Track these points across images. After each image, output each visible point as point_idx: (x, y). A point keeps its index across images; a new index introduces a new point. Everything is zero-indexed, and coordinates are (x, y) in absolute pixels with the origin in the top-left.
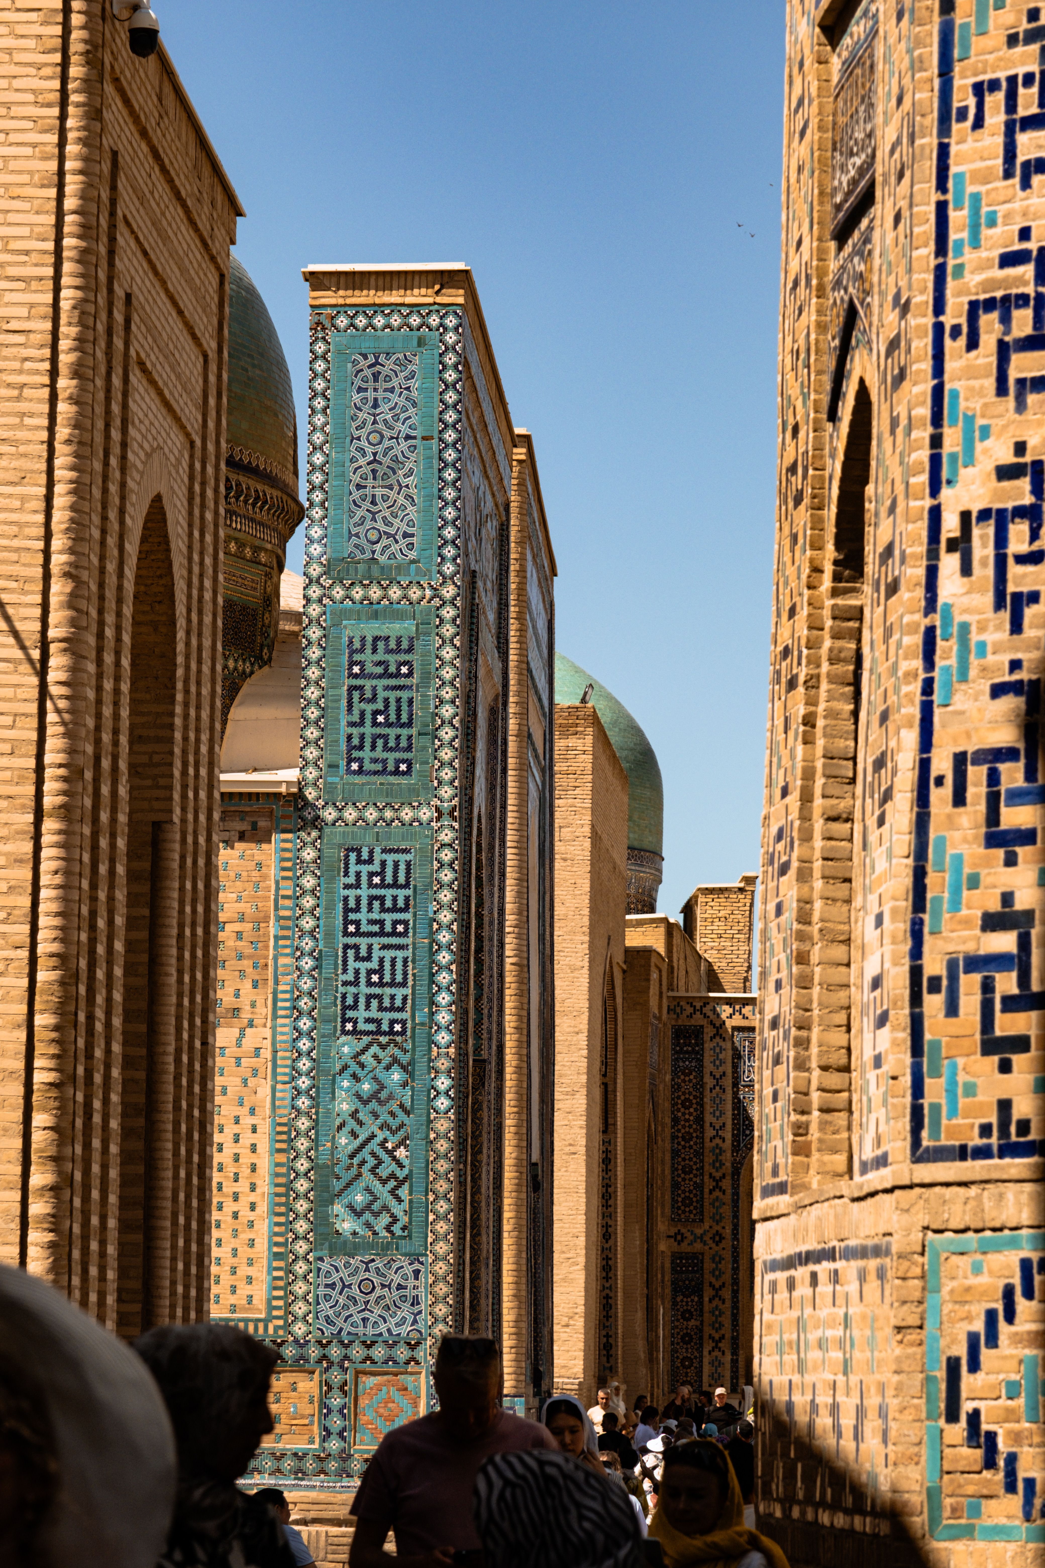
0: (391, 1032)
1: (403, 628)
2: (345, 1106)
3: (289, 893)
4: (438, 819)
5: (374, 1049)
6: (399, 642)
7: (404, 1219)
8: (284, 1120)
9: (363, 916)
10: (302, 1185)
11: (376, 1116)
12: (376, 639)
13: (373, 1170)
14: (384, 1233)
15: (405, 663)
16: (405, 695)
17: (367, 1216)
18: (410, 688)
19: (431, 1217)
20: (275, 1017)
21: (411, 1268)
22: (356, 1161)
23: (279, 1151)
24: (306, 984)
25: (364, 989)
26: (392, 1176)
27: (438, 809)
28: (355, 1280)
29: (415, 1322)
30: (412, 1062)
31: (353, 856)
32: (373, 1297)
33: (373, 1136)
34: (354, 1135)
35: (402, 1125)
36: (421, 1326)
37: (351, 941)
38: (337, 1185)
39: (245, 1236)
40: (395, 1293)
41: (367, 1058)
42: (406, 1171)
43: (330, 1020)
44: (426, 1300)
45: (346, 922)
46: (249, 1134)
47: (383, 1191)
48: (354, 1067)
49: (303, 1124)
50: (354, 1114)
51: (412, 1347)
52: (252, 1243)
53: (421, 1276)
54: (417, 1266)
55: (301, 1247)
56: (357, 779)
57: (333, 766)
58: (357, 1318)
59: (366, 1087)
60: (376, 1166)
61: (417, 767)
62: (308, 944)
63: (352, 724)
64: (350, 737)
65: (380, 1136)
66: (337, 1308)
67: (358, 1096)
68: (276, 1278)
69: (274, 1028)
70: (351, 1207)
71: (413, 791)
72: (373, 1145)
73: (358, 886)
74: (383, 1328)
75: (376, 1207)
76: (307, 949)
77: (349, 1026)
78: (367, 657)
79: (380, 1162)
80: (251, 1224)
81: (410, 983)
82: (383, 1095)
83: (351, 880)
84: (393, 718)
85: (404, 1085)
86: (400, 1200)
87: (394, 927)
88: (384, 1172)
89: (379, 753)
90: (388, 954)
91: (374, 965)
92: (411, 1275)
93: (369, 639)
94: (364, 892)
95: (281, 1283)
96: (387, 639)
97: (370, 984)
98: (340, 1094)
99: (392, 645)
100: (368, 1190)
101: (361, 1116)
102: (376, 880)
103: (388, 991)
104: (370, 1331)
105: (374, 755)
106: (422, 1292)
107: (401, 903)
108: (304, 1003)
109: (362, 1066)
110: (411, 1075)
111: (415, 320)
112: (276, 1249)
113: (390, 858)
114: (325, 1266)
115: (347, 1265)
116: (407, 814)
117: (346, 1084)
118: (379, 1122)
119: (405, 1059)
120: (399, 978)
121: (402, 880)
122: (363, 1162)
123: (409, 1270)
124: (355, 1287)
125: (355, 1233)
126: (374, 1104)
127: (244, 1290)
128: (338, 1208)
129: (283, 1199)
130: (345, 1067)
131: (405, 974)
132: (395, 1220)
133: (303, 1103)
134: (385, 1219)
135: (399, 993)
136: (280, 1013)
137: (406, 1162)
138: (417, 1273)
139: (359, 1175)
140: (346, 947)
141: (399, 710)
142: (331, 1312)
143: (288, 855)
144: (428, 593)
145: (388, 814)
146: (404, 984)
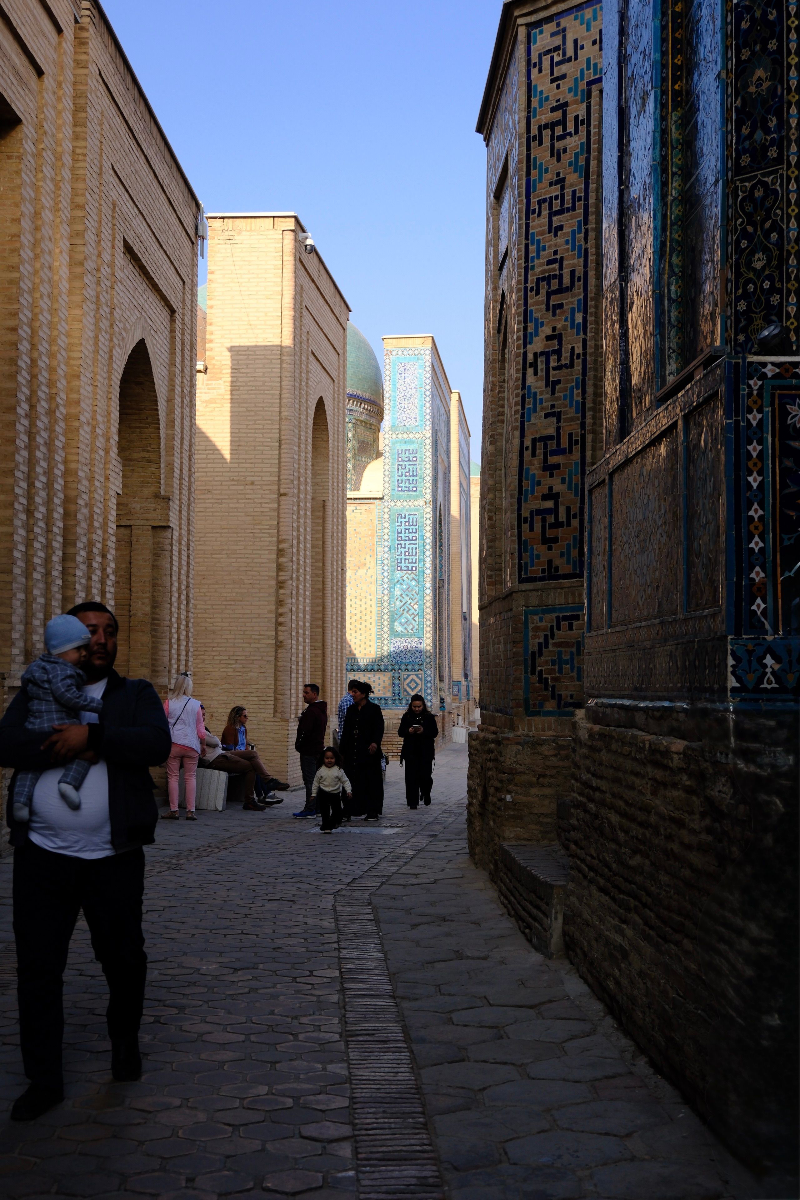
0: (412, 570)
1: (414, 447)
2: (398, 593)
3: (381, 528)
4: (426, 505)
5: (407, 575)
6: (413, 451)
7: (417, 627)
8: (380, 597)
9: (403, 535)
10: (386, 617)
11: (408, 595)
12: (406, 450)
14: (411, 631)
15: (415, 457)
16: (415, 467)
17: (406, 626)
18: (416, 464)
19: (426, 625)
20: (377, 566)
21: (419, 641)
22: (402, 609)
23: (378, 606)
24: (386, 556)
25: (404, 557)
26: (413, 614)
27: (424, 502)
28: (402, 646)
29: (421, 658)
30: (418, 579)
31: (400, 516)
32: (408, 651)
33: (407, 602)
34: (401, 601)
35: (416, 598)
37: (400, 542)
38: (397, 617)
39: (369, 632)
40: (414, 649)
41: (405, 578)
42: (417, 612)
43: (392, 566)
44: (424, 651)
45: (398, 537)
46: (369, 601)
47: (410, 618)
48: (401, 581)
49: (386, 598)
50: (401, 595)
51: (420, 666)
52: (371, 635)
53: (422, 644)
54: (421, 641)
55: (386, 636)
56: (401, 493)
57: (393, 489)
58: (403, 657)
59: (405, 587)
60: (408, 611)
61: (419, 489)
62: (386, 544)
63: (399, 476)
64: (398, 480)
65: (409, 602)
66: (397, 654)
67: (402, 589)
68: (378, 645)
69: (376, 569)
70: (400, 623)
71: (418, 496)
72: (407, 604)
73: (401, 526)
74: (411, 660)
75: (408, 623)
77: (399, 568)
78: (403, 455)
80: (370, 629)
81: (418, 555)
82: (410, 589)
83: (399, 524)
84: (411, 474)
85: (416, 586)
86: (416, 621)
87: (413, 538)
88: (410, 613)
90: (411, 546)
91: (406, 549)
92: (419, 644)
93: (404, 450)
94: (403, 527)
95: (380, 647)
96: (409, 450)
97: (405, 555)
98: (397, 589)
99: (411, 452)
100: (406, 618)
101: (403, 595)
102: (407, 524)
103: (411, 557)
104: (407, 661)
105: (406, 485)
106: (422, 649)
107: (414, 531)
108: (386, 562)
109: (403, 580)
110: (419, 583)
111: (416, 352)
112: (378, 636)
113: (411, 517)
114: (393, 641)
115: (400, 641)
116: (416, 503)
117: (399, 586)
118: (409, 597)
119: (416, 578)
120: (414, 553)
121: (415, 523)
122: (404, 610)
124: (402, 648)
125: (402, 631)
126: (407, 592)
127: (369, 649)
128: (396, 624)
129: (380, 621)
130: (398, 581)
131: (416, 552)
132: (414, 627)
133: (386, 592)
134: (411, 627)
135: (414, 558)
136: (379, 564)
137: (417, 609)
139: (403, 613)
140: (398, 544)
141: (413, 471)
142: (395, 655)
143: (380, 516)
144: (422, 435)
145: (410, 503)
146: (416, 555)
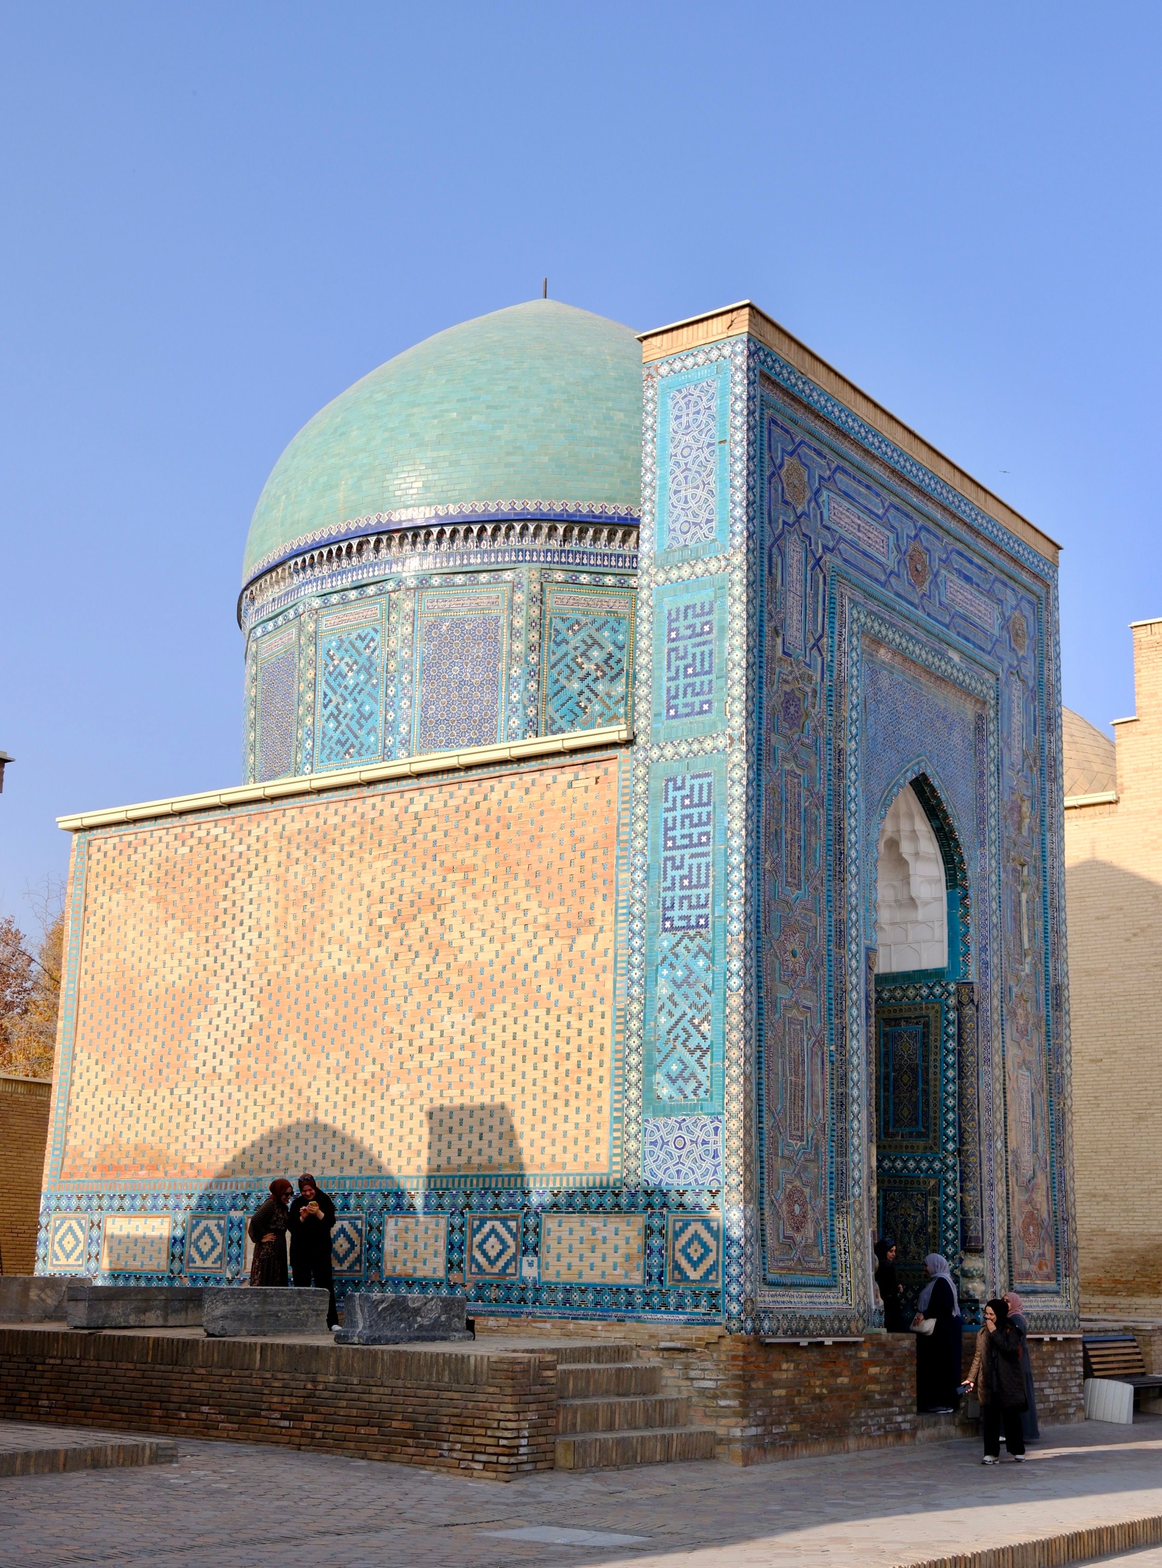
0: (698, 926)
1: (705, 596)
2: (664, 991)
3: (627, 821)
4: (731, 745)
5: (686, 941)
6: (702, 607)
7: (707, 1084)
8: (622, 1006)
9: (678, 833)
10: (634, 1059)
11: (686, 997)
12: (687, 608)
13: (684, 1044)
14: (692, 1096)
15: (706, 623)
16: (706, 648)
17: (680, 1082)
18: (710, 642)
19: (727, 1080)
20: (616, 922)
21: (712, 1126)
22: (672, 1036)
23: (618, 1032)
24: (638, 893)
25: (678, 893)
26: (699, 1047)
27: (731, 738)
28: (670, 1138)
29: (715, 1172)
30: (713, 950)
31: (671, 784)
32: (684, 1152)
33: (684, 1014)
34: (671, 1014)
35: (706, 1004)
36: (719, 1176)
37: (669, 854)
38: (658, 1058)
39: (595, 1104)
40: (701, 1147)
41: (680, 949)
42: (708, 1042)
43: (652, 921)
44: (723, 1153)
45: (667, 839)
46: (599, 1019)
47: (691, 1060)
48: (671, 958)
49: (635, 1008)
50: (671, 998)
51: (714, 1194)
52: (600, 1110)
53: (720, 1132)
54: (716, 1124)
55: (633, 1111)
56: (675, 722)
57: (657, 715)
58: (673, 1171)
59: (680, 973)
60: (686, 1040)
61: (715, 705)
62: (639, 860)
63: (670, 679)
64: (669, 690)
65: (690, 1013)
66: (659, 1163)
67: (674, 982)
68: (616, 1138)
69: (616, 931)
70: (668, 1076)
71: (713, 725)
72: (684, 1023)
73: (674, 809)
74: (691, 1178)
75: (686, 1074)
76: (639, 864)
77: (668, 924)
78: (681, 623)
79: (689, 1036)
80: (600, 1094)
81: (711, 883)
82: (692, 979)
83: (669, 804)
84: (698, 669)
85: (707, 969)
86: (704, 1068)
87: (700, 839)
88: (692, 1044)
89: (689, 699)
90: (695, 861)
91: (685, 871)
92: (712, 1132)
93: (682, 609)
94: (679, 813)
95: (618, 1143)
96: (694, 606)
97: (682, 888)
98: (661, 981)
99: (698, 611)
100: (681, 1061)
101: (676, 998)
102: (687, 802)
103: (694, 892)
104: (682, 1182)
105: (685, 701)
106: (720, 1146)
107: (704, 818)
108: (637, 909)
109: (677, 956)
110: (712, 960)
111: (714, 354)
112: (616, 1114)
113: (696, 782)
114: (650, 1127)
115: (666, 1125)
116: (708, 745)
117: (665, 972)
118: (689, 1002)
119: (707, 947)
120: (703, 881)
121: (705, 800)
122: (677, 1037)
123: (710, 1127)
124: (671, 1143)
125: (671, 1098)
126: (685, 988)
127: (594, 1151)
128: (659, 1077)
129: (621, 1072)
130: (665, 959)
131: (707, 876)
132: (700, 1085)
133: (636, 990)
134: (693, 1084)
135: (702, 892)
136: (621, 918)
137: (708, 1035)
138: (716, 1129)
139: (674, 1048)
140: (666, 859)
141: (702, 661)
142: (654, 1166)
143: (626, 791)
144: (723, 563)
145: (696, 747)
146: (706, 885)
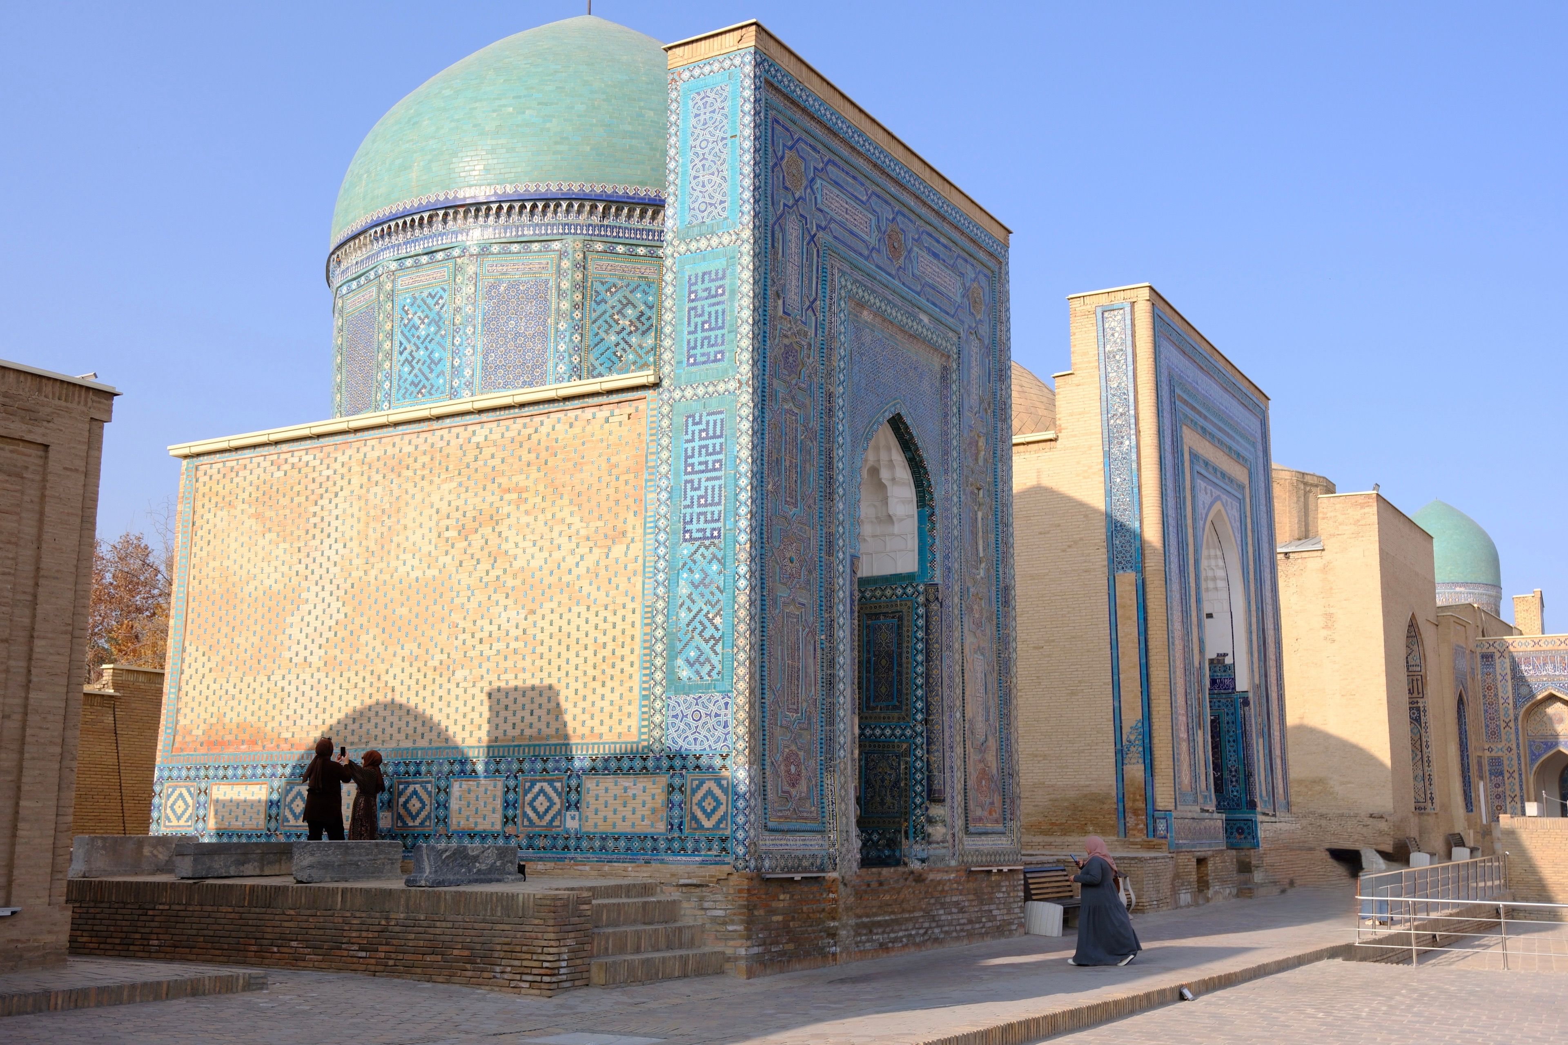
0: (712, 537)
1: (719, 264)
2: (684, 591)
3: (654, 450)
4: (739, 388)
5: (702, 549)
6: (717, 273)
7: (719, 667)
8: (649, 603)
9: (696, 460)
10: (659, 647)
11: (702, 595)
12: (704, 274)
13: (700, 634)
14: (706, 677)
15: (720, 287)
16: (719, 308)
17: (697, 666)
18: (723, 302)
19: (736, 664)
20: (645, 534)
21: (723, 701)
22: (690, 628)
23: (646, 625)
24: (663, 510)
25: (696, 510)
26: (712, 637)
27: (739, 382)
28: (689, 712)
29: (726, 739)
30: (724, 557)
31: (690, 420)
32: (700, 723)
33: (701, 610)
34: (689, 610)
35: (718, 601)
36: (729, 742)
37: (689, 477)
38: (679, 646)
39: (627, 685)
40: (714, 719)
41: (698, 557)
42: (720, 633)
43: (674, 533)
44: (732, 723)
45: (687, 465)
46: (631, 615)
47: (706, 648)
48: (690, 564)
49: (660, 605)
50: (690, 596)
51: (724, 758)
52: (631, 689)
53: (729, 706)
54: (727, 700)
55: (658, 690)
56: (693, 369)
57: (680, 362)
58: (691, 739)
59: (697, 576)
60: (702, 631)
61: (727, 355)
62: (664, 483)
63: (690, 333)
64: (689, 342)
65: (705, 609)
66: (679, 732)
67: (692, 583)
68: (644, 713)
69: (644, 542)
70: (687, 661)
71: (726, 371)
72: (701, 617)
73: (693, 440)
74: (706, 745)
75: (702, 659)
76: (664, 486)
77: (687, 536)
78: (699, 287)
79: (705, 628)
80: (631, 677)
81: (723, 502)
82: (707, 581)
83: (689, 437)
84: (713, 325)
85: (720, 573)
86: (716, 654)
87: (714, 465)
88: (707, 635)
89: (706, 349)
90: (710, 484)
91: (702, 492)
92: (723, 706)
93: (700, 275)
94: (697, 444)
95: (646, 716)
96: (710, 273)
97: (699, 505)
98: (682, 583)
99: (713, 276)
100: (698, 648)
101: (694, 596)
102: (704, 434)
103: (709, 509)
104: (698, 748)
105: (702, 351)
106: (729, 718)
107: (718, 448)
108: (662, 523)
109: (695, 562)
110: (724, 565)
111: (727, 64)
112: (644, 693)
113: (711, 418)
114: (672, 703)
115: (685, 701)
116: (721, 387)
117: (685, 575)
118: (704, 600)
119: (720, 555)
120: (716, 500)
121: (718, 433)
122: (695, 629)
123: (722, 703)
124: (690, 716)
125: (690, 679)
126: (701, 588)
127: (626, 722)
128: (680, 662)
129: (648, 658)
130: (685, 564)
131: (720, 496)
132: (713, 668)
133: (661, 591)
134: (707, 667)
135: (716, 509)
136: (649, 531)
137: (720, 627)
138: (726, 704)
139: (693, 638)
140: (686, 482)
141: (717, 318)
142: (675, 735)
143: (654, 425)
144: (734, 237)
145: (711, 389)
146: (719, 503)
